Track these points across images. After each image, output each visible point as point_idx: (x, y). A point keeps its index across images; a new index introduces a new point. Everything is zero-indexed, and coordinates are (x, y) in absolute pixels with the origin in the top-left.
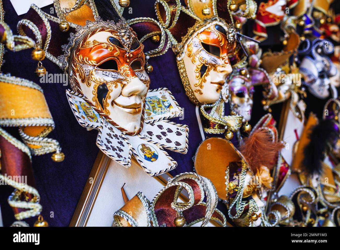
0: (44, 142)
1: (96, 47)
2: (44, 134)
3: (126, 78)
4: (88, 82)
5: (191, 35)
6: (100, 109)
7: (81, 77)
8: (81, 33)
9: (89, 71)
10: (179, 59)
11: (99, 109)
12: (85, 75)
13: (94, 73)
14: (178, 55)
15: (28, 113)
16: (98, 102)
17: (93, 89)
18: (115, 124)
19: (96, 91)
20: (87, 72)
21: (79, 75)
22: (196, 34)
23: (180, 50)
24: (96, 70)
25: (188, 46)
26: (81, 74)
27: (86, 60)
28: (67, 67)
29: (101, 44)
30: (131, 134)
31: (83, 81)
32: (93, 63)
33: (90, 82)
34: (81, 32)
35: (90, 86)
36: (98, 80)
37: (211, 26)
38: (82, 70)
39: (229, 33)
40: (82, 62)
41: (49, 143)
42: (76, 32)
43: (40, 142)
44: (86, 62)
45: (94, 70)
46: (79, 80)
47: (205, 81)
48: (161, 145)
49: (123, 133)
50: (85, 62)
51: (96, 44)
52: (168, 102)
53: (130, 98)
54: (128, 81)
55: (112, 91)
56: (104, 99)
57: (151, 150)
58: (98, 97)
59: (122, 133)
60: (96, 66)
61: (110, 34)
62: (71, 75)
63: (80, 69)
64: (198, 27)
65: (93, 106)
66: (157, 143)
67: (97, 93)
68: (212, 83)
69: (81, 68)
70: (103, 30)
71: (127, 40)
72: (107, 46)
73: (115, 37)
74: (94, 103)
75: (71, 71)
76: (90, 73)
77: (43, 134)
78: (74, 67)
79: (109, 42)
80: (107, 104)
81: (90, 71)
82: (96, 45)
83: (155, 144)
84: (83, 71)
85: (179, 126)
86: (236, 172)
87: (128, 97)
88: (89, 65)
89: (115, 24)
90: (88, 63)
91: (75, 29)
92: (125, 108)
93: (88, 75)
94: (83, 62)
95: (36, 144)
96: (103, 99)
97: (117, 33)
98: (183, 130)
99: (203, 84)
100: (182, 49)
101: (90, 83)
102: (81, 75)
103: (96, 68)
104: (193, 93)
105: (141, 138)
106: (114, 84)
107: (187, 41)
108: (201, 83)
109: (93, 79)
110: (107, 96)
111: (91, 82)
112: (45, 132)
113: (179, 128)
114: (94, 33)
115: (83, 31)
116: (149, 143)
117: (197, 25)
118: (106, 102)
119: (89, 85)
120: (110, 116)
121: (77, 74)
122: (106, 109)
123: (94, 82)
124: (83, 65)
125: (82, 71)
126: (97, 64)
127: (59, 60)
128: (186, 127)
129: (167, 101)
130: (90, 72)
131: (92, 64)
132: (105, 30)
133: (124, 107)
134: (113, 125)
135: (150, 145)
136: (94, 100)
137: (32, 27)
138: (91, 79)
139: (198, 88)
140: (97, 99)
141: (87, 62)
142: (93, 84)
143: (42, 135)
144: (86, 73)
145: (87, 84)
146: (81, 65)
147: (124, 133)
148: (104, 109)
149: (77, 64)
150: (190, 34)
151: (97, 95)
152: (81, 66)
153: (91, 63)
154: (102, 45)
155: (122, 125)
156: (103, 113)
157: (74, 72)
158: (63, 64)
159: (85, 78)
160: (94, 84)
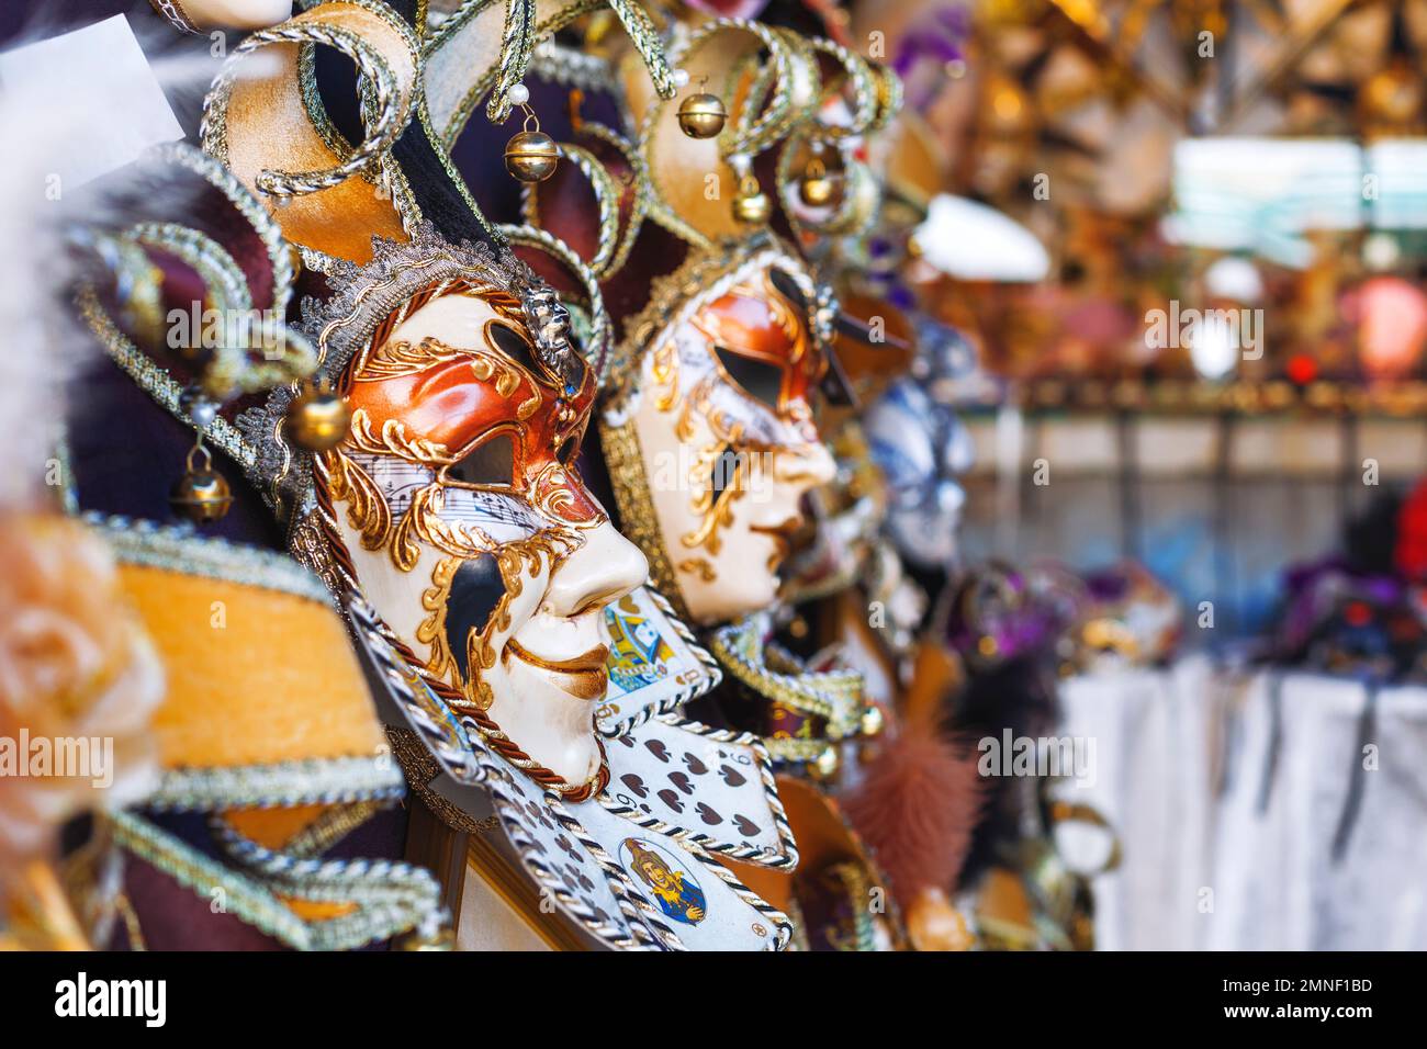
0: (372, 886)
1: (448, 375)
2: (323, 834)
3: (559, 525)
4: (402, 548)
5: (671, 312)
6: (447, 680)
7: (359, 523)
8: (359, 298)
9: (407, 492)
10: (613, 417)
11: (442, 681)
12: (383, 510)
13: (436, 503)
14: (612, 403)
15: (298, 737)
16: (446, 649)
17: (430, 585)
18: (514, 748)
19: (446, 591)
20: (397, 496)
21: (352, 510)
22: (690, 308)
23: (620, 382)
24: (446, 487)
25: (657, 364)
26: (365, 506)
27: (394, 437)
28: (286, 468)
29: (466, 358)
30: (576, 796)
31: (372, 542)
32: (433, 453)
33: (413, 549)
34: (356, 293)
35: (412, 565)
36: (460, 539)
37: (751, 275)
38: (371, 487)
39: (819, 307)
40: (373, 445)
41: (393, 886)
42: (332, 293)
43: (350, 886)
44: (393, 448)
45: (435, 486)
46: (350, 537)
47: (728, 521)
48: (695, 839)
49: (551, 791)
50: (388, 448)
51: (442, 359)
52: (651, 627)
53: (579, 623)
54: (571, 537)
55: (519, 591)
56: (478, 633)
57: (667, 868)
58: (448, 624)
59: (547, 795)
60: (445, 468)
61: (488, 313)
62: (307, 512)
63: (356, 482)
64: (699, 278)
65: (420, 665)
66: (679, 830)
67: (447, 601)
68: (754, 529)
69: (363, 477)
70: (459, 287)
71: (558, 342)
72: (495, 372)
73: (509, 322)
74: (423, 652)
75: (311, 493)
76: (418, 502)
77: (314, 836)
78: (326, 474)
79: (494, 350)
80: (488, 655)
81: (414, 494)
82: (446, 365)
83: (669, 834)
84: (377, 494)
85: (723, 738)
86: (834, 922)
87: (569, 616)
88: (409, 462)
89: (497, 260)
90: (403, 453)
91: (321, 276)
92: (558, 670)
93: (402, 514)
94: (378, 447)
95: (328, 895)
96: (469, 631)
97: (519, 306)
98: (745, 760)
99: (723, 533)
100: (633, 375)
101: (415, 552)
102: (359, 510)
103: (441, 478)
104: (673, 576)
105: (613, 811)
106: (528, 557)
107: (651, 337)
108: (713, 531)
109: (433, 533)
110: (495, 615)
111: (421, 546)
112: (329, 823)
113: (727, 749)
114: (420, 299)
115: (366, 290)
116: (646, 832)
117: (693, 267)
118: (485, 643)
119: (403, 560)
120: (492, 714)
121: (340, 507)
122: (476, 678)
123: (436, 545)
124: (375, 459)
125: (369, 495)
126: (449, 456)
127: (244, 433)
128: (754, 741)
129: (644, 624)
130: (414, 498)
131: (428, 459)
132: (469, 288)
133: (553, 667)
134: (505, 756)
135: (654, 840)
136: (426, 637)
137: (218, 268)
138: (422, 534)
139: (701, 553)
140: (443, 634)
141: (401, 446)
142: (427, 558)
143: (309, 842)
144: (389, 500)
145: (397, 555)
146: (366, 459)
147: (555, 789)
148: (466, 680)
149: (343, 458)
150: (663, 306)
151: (444, 610)
152: (364, 466)
153: (421, 455)
154: (474, 364)
155: (540, 757)
156: (463, 698)
157: (324, 497)
158: (259, 457)
159: (383, 527)
160: (436, 555)
